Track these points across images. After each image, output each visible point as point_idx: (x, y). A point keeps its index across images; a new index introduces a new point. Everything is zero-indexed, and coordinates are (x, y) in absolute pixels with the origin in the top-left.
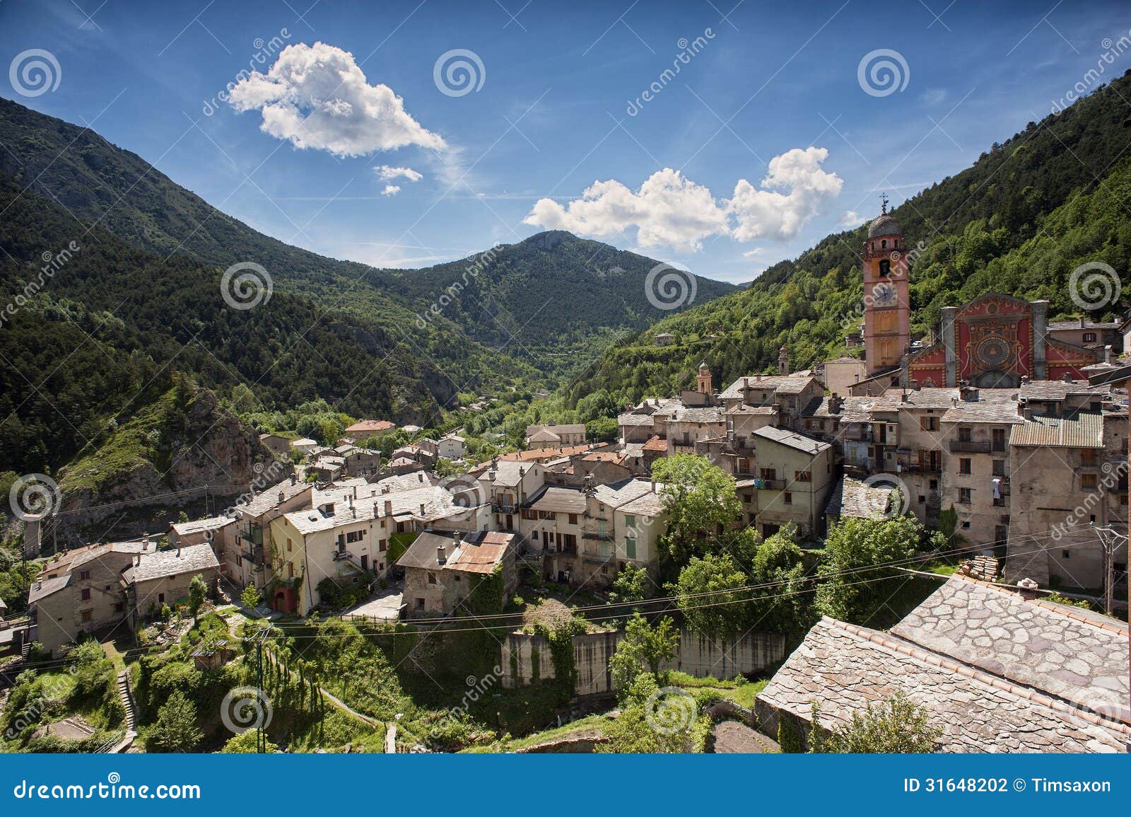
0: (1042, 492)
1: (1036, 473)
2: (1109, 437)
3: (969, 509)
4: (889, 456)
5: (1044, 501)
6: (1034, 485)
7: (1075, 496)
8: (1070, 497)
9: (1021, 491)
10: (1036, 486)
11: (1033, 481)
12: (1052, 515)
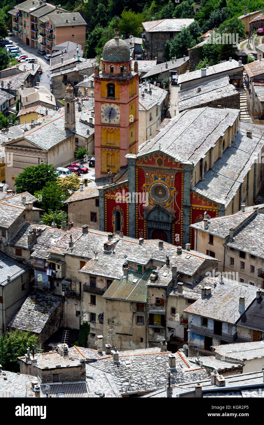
0: (118, 324)
1: (115, 313)
2: (150, 297)
3: (95, 326)
4: (58, 285)
5: (119, 329)
6: (114, 320)
7: (134, 327)
8: (131, 328)
9: (108, 323)
10: (115, 321)
11: (114, 318)
12: (123, 337)
